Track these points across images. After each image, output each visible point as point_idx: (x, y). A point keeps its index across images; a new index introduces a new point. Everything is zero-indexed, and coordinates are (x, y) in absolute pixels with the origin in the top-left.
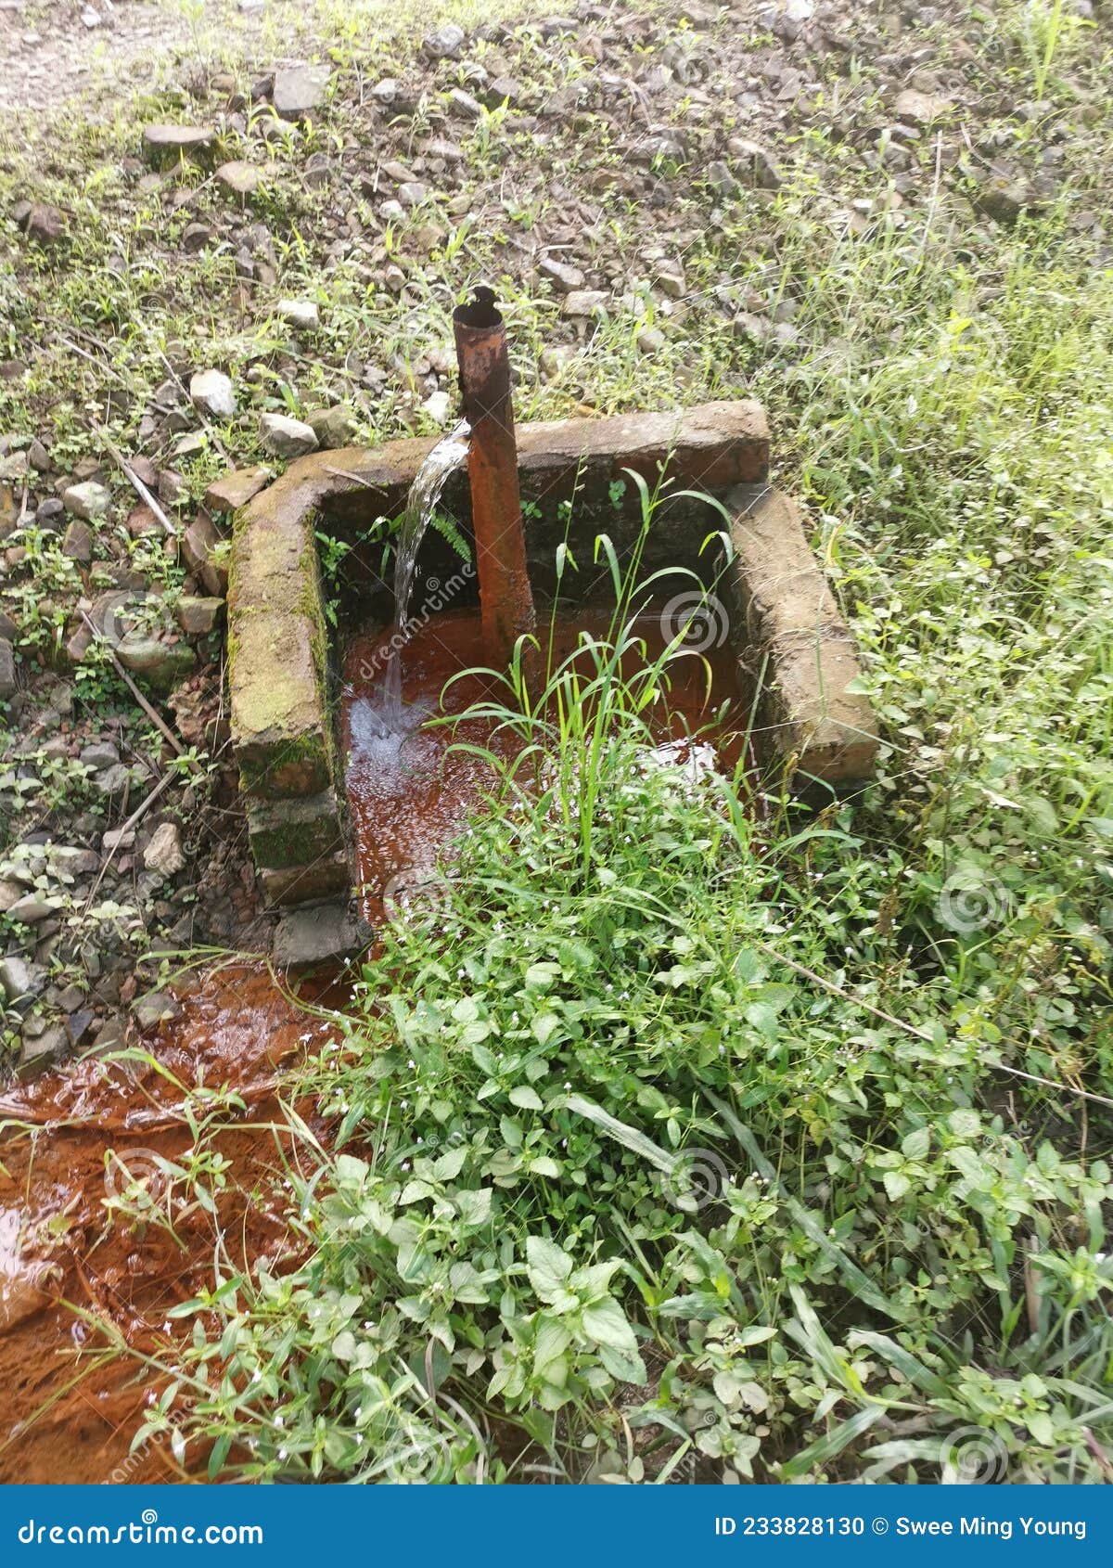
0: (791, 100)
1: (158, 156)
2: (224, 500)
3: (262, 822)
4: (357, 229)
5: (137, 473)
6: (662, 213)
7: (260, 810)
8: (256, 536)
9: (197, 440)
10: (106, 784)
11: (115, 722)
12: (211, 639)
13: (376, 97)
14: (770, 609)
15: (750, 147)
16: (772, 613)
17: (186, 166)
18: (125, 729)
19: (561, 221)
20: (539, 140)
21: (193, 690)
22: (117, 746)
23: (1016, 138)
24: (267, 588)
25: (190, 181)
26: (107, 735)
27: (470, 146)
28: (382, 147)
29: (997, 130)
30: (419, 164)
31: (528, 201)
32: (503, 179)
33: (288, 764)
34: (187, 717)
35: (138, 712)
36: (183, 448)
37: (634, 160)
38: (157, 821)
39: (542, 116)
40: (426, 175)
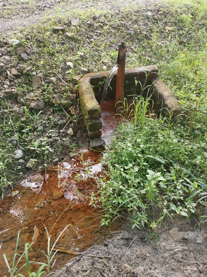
0: (150, 27)
1: (55, 31)
2: (75, 79)
3: (91, 123)
4: (87, 43)
5: (60, 76)
6: (133, 42)
7: (90, 121)
8: (82, 84)
9: (68, 72)
10: (59, 123)
11: (60, 114)
12: (75, 100)
13: (87, 24)
14: (162, 94)
15: (145, 33)
16: (163, 94)
17: (61, 32)
18: (61, 115)
19: (118, 42)
20: (113, 31)
21: (73, 108)
22: (60, 117)
23: (184, 33)
24: (87, 90)
25: (61, 35)
26: (59, 116)
27: (103, 31)
28: (89, 31)
29: (181, 32)
30: (95, 34)
31: (113, 39)
32: (108, 36)
33: (96, 113)
34: (73, 111)
35: (63, 112)
36: (67, 72)
37: (128, 34)
38: (69, 128)
39: (113, 27)
40: (96, 35)
